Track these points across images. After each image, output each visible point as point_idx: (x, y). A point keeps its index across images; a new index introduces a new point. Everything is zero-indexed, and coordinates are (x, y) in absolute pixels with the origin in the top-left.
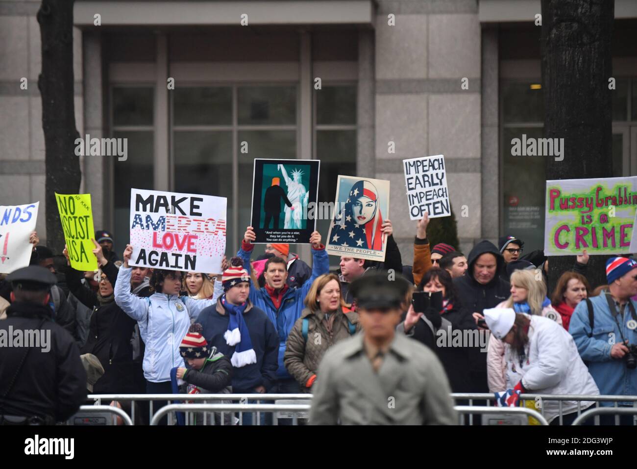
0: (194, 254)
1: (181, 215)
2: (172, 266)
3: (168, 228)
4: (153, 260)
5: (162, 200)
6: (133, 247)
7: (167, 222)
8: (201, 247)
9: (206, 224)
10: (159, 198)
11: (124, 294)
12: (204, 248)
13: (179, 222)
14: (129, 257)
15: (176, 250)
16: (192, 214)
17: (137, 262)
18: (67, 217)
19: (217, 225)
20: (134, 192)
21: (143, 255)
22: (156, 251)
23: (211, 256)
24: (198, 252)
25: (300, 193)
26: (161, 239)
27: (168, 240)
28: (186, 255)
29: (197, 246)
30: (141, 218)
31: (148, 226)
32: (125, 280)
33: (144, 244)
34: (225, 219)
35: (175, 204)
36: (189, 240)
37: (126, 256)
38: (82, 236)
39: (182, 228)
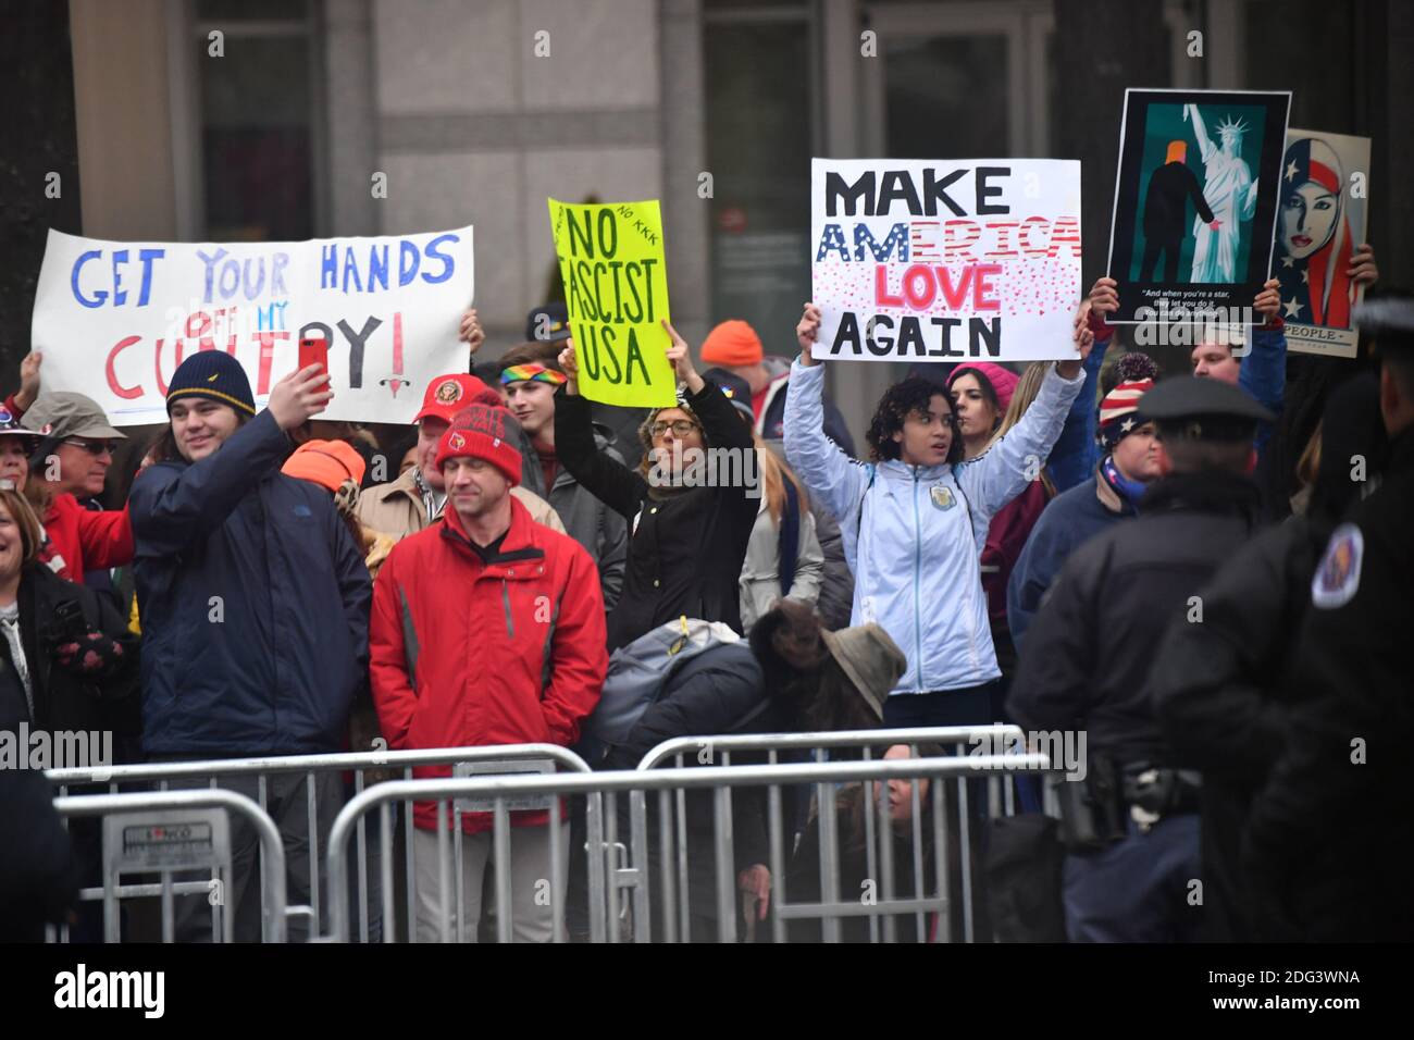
0: (993, 314)
1: (953, 217)
2: (933, 353)
3: (915, 254)
4: (881, 340)
5: (898, 181)
6: (821, 310)
7: (914, 237)
8: (1011, 295)
9: (1024, 231)
10: (889, 177)
11: (805, 435)
12: (1021, 294)
13: (950, 236)
14: (812, 335)
15: (944, 308)
16: (982, 209)
17: (836, 350)
18: (591, 264)
19: (1055, 231)
20: (820, 168)
21: (849, 330)
22: (888, 314)
23: (1042, 313)
24: (1004, 306)
25: (1237, 184)
26: (900, 284)
27: (920, 285)
28: (972, 321)
29: (1001, 292)
30: (841, 234)
31: (860, 253)
32: (807, 398)
33: (849, 299)
34: (1075, 211)
35: (935, 188)
36: (979, 280)
37: (804, 334)
38: (635, 313)
39: (956, 251)
